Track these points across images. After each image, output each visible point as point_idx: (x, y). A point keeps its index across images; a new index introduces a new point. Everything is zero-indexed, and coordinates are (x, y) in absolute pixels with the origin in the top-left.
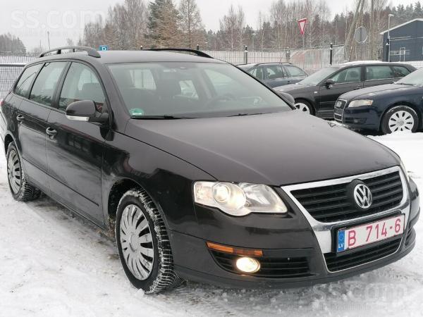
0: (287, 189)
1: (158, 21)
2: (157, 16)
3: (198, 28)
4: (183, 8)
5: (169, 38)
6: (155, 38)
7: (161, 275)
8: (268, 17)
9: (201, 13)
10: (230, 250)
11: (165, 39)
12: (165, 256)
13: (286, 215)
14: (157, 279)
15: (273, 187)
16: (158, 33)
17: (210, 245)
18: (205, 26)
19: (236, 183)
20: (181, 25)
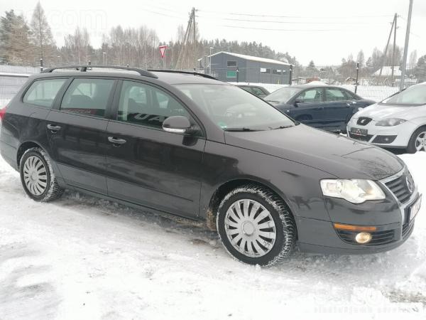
0: (383, 182)
1: (10, 34)
2: (8, 30)
3: (49, 44)
4: (34, 24)
5: (21, 50)
6: (7, 49)
7: (283, 252)
8: (110, 39)
9: (52, 31)
10: (353, 228)
11: (17, 51)
12: (289, 237)
13: (385, 201)
14: (280, 255)
15: (375, 181)
16: (9, 44)
17: (336, 225)
18: (55, 42)
19: (349, 179)
20: (32, 39)
